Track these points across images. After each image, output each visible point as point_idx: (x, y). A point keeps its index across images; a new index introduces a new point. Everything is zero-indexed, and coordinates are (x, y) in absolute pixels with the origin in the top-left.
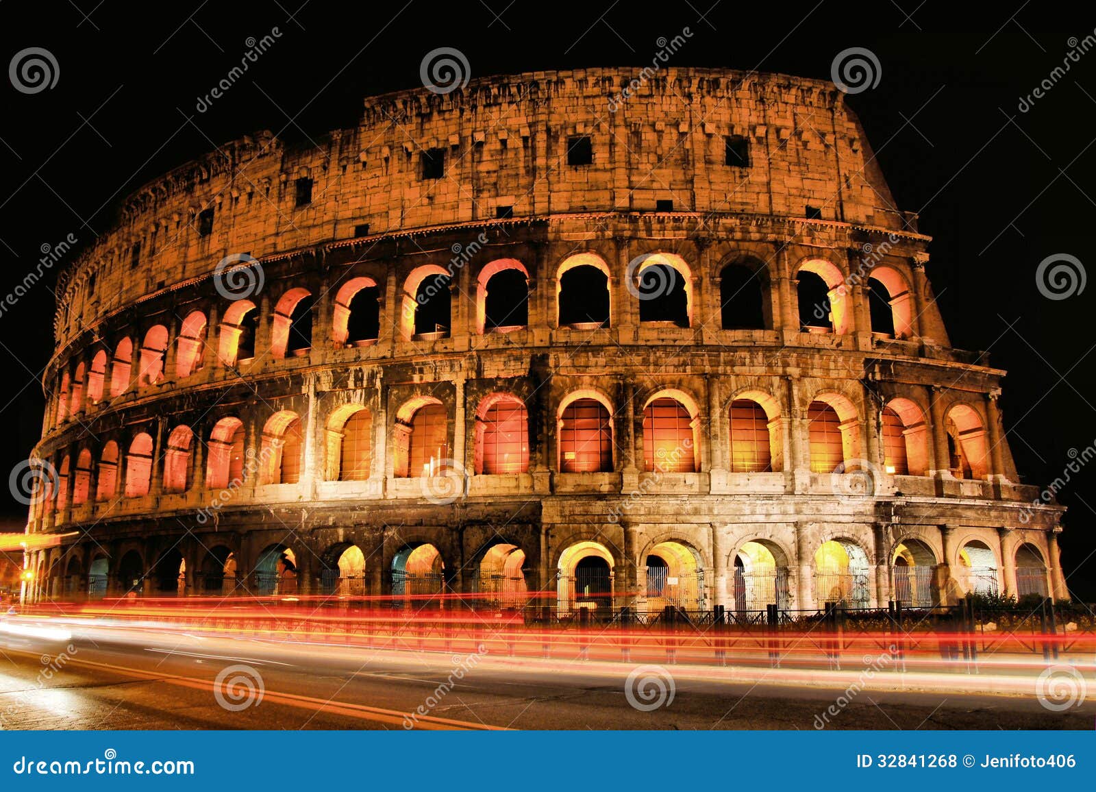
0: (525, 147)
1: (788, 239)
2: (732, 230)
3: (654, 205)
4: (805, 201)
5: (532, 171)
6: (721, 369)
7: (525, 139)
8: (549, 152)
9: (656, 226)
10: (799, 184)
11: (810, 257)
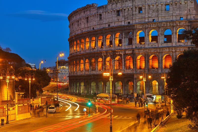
0: (132, 10)
1: (175, 25)
3: (152, 20)
5: (133, 15)
8: (135, 11)
10: (179, 12)
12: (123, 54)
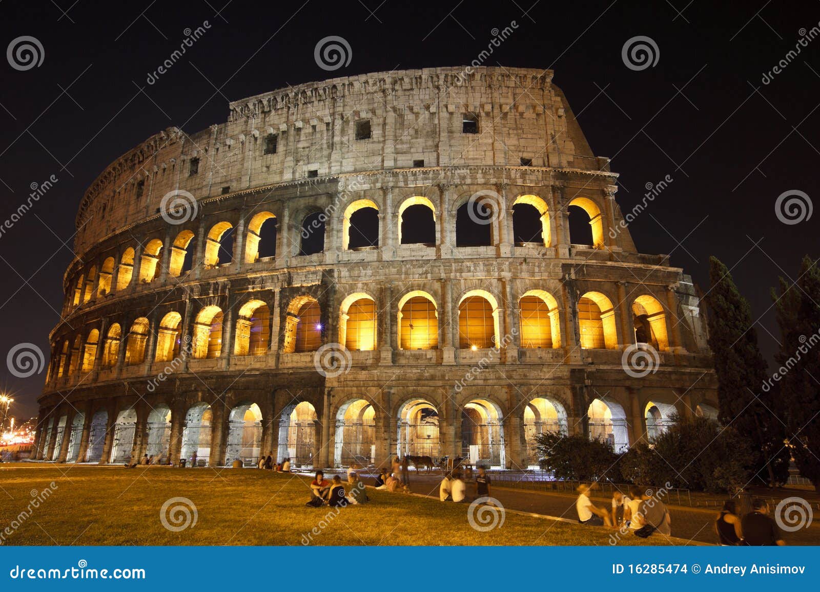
0: (328, 130)
1: (506, 181)
2: (464, 178)
3: (411, 163)
4: (520, 154)
5: (331, 146)
6: (452, 275)
7: (328, 124)
8: (343, 132)
9: (411, 178)
10: (516, 142)
11: (523, 194)
12: (277, 290)
